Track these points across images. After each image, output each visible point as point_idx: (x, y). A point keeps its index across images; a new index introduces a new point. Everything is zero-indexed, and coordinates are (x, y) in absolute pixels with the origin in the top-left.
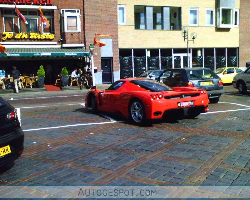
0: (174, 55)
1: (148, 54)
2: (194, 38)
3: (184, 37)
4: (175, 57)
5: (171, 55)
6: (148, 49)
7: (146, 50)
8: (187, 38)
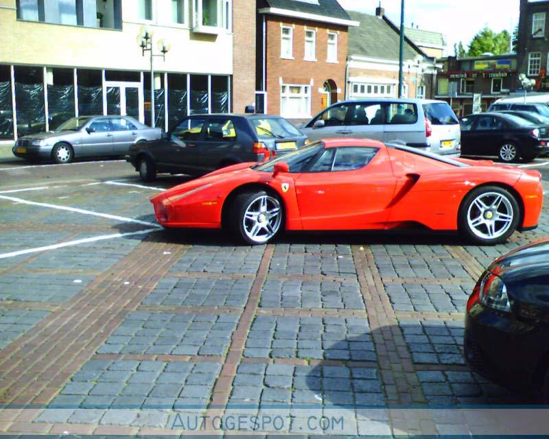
0: (106, 84)
1: (48, 78)
2: (164, 51)
3: (143, 46)
4: (108, 88)
5: (100, 84)
6: (50, 68)
7: (45, 69)
8: (151, 49)
